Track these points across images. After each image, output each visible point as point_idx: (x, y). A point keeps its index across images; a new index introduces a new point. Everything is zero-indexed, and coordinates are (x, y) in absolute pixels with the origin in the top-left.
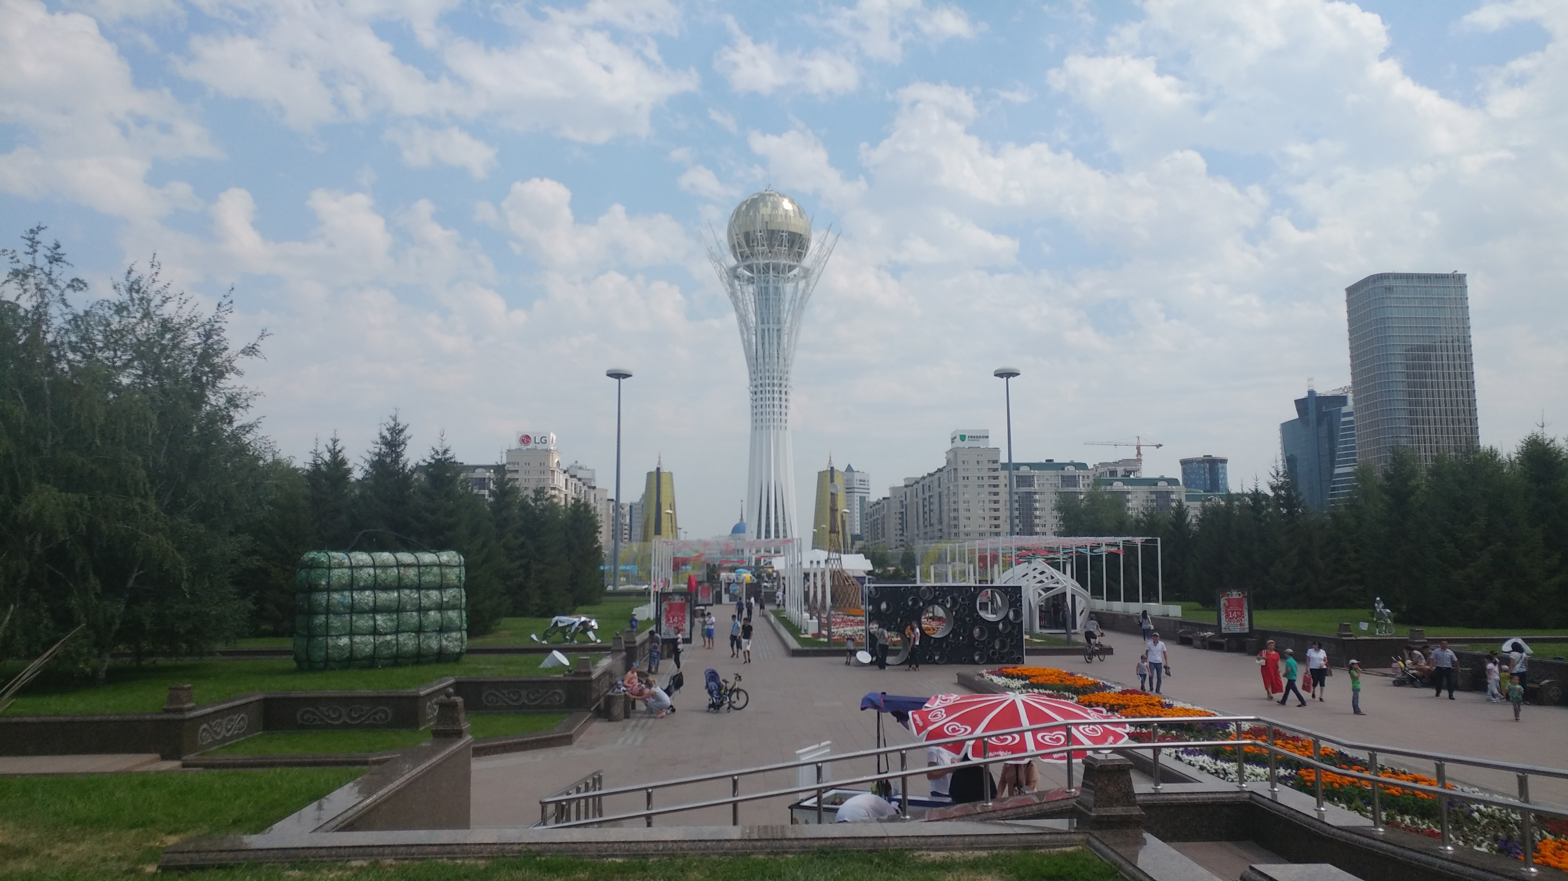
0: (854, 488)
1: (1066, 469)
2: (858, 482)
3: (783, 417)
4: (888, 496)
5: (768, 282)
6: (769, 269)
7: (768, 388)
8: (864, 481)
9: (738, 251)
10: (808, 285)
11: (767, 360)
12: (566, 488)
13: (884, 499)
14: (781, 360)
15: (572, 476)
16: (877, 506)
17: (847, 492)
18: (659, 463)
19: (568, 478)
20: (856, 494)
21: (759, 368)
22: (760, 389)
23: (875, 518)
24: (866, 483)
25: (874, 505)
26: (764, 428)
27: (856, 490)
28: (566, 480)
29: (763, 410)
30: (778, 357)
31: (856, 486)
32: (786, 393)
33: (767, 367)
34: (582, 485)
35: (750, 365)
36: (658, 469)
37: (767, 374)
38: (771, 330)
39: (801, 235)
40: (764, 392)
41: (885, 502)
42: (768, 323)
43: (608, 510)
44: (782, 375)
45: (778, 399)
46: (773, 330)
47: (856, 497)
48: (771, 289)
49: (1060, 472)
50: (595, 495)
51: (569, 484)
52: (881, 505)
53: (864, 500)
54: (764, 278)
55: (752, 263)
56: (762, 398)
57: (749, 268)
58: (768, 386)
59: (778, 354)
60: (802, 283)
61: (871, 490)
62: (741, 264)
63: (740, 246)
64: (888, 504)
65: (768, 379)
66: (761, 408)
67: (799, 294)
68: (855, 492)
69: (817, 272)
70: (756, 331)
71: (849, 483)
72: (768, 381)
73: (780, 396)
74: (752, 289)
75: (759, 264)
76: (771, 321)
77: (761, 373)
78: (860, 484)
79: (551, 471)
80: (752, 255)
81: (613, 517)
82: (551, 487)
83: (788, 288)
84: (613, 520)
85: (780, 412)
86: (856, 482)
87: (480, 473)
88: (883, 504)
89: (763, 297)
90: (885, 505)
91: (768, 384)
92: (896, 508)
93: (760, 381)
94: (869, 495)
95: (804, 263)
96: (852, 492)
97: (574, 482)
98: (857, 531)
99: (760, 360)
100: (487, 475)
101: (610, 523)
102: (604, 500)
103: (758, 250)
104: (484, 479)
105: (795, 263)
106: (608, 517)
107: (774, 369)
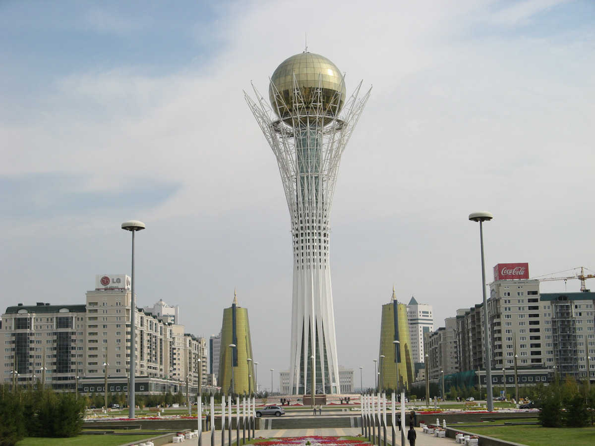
0: (418, 319)
2: (422, 314)
3: (323, 257)
4: (444, 326)
5: (306, 134)
6: (306, 123)
7: (308, 231)
8: (428, 313)
9: (278, 108)
10: (342, 136)
11: (307, 205)
12: (142, 325)
13: (440, 329)
14: (320, 205)
15: (148, 314)
16: (435, 336)
17: (411, 324)
18: (234, 300)
19: (144, 315)
20: (420, 325)
21: (300, 212)
22: (301, 232)
23: (433, 347)
24: (429, 314)
25: (433, 335)
26: (305, 267)
27: (419, 321)
28: (142, 318)
29: (304, 251)
30: (317, 202)
31: (419, 318)
32: (325, 235)
33: (307, 212)
34: (157, 322)
35: (291, 210)
36: (234, 305)
37: (307, 218)
38: (310, 177)
39: (335, 91)
40: (304, 234)
41: (441, 332)
42: (307, 172)
43: (185, 345)
44: (321, 218)
45: (318, 241)
46: (312, 177)
47: (420, 328)
50: (171, 331)
51: (145, 321)
52: (438, 335)
53: (426, 330)
54: (303, 131)
55: (291, 118)
56: (302, 240)
57: (289, 122)
58: (308, 229)
59: (317, 199)
60: (338, 135)
61: (432, 320)
62: (282, 119)
63: (280, 104)
64: (444, 334)
65: (308, 223)
66: (302, 249)
67: (336, 145)
68: (418, 323)
69: (351, 123)
70: (296, 179)
71: (413, 314)
72: (307, 225)
73: (320, 238)
74: (292, 141)
75: (297, 119)
76: (309, 171)
77: (301, 217)
78: (423, 316)
79: (127, 309)
80: (291, 110)
81: (190, 350)
82: (127, 325)
83: (325, 140)
84: (190, 353)
85: (320, 253)
86: (419, 314)
87: (64, 313)
88: (440, 334)
89: (302, 148)
90: (442, 335)
91: (308, 227)
92: (451, 337)
93: (301, 225)
94: (430, 326)
95: (339, 116)
96: (415, 324)
97: (149, 319)
98: (422, 360)
99: (301, 205)
100: (70, 315)
101: (188, 356)
102: (181, 335)
103: (296, 106)
104: (67, 318)
105: (330, 117)
106: (185, 350)
107: (313, 213)
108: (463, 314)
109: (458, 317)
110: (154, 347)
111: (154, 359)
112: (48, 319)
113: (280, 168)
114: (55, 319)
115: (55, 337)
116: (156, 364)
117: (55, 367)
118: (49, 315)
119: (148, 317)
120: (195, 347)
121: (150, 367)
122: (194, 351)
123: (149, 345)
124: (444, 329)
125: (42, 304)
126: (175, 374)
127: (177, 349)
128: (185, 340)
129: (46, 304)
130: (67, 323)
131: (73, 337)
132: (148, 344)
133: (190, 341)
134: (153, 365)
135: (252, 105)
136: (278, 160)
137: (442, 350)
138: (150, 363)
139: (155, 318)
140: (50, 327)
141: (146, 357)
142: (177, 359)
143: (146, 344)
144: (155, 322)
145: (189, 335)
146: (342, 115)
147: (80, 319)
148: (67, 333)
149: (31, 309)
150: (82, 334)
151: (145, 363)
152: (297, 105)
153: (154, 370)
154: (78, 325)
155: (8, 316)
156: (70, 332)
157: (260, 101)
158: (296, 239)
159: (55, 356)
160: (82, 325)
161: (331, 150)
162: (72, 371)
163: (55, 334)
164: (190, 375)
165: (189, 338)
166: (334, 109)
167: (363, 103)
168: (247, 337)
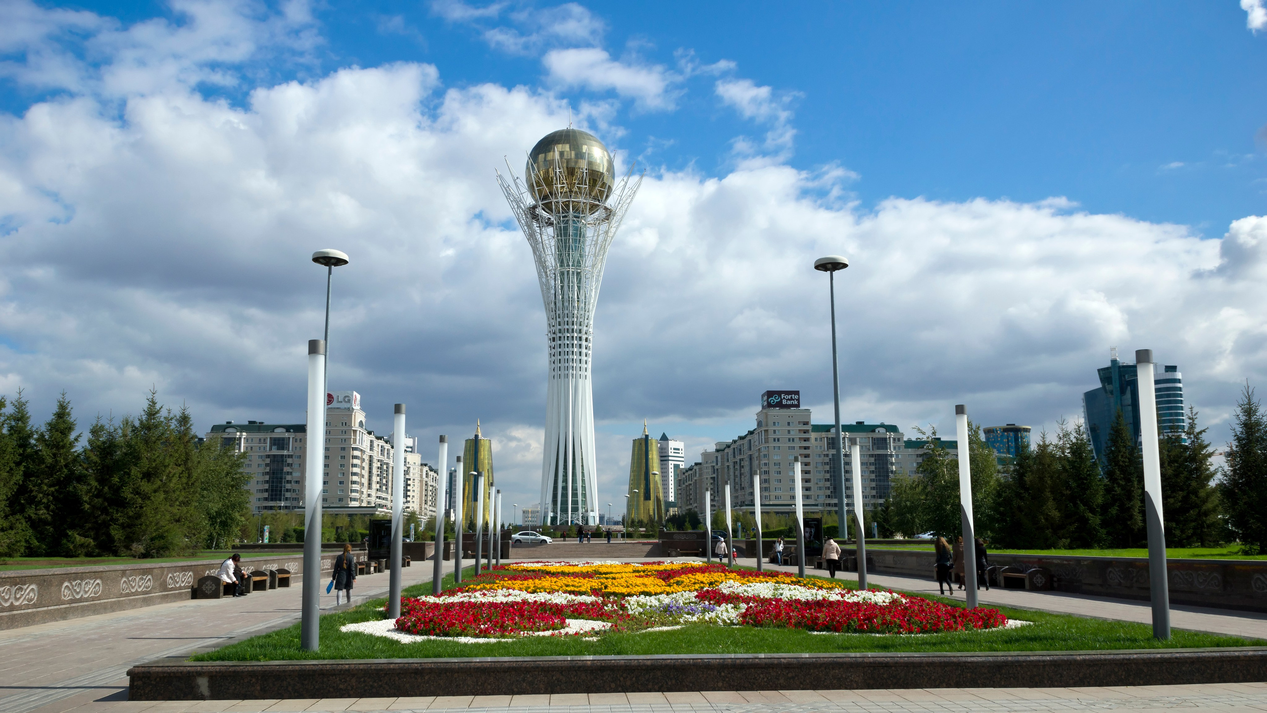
0: (669, 456)
1: (877, 431)
2: (673, 451)
3: (583, 365)
4: (700, 461)
5: (568, 223)
6: (568, 208)
7: (567, 342)
8: (678, 449)
9: (536, 189)
10: (609, 228)
11: (566, 304)
13: (696, 464)
14: (581, 305)
15: (378, 438)
16: (690, 472)
17: (662, 460)
19: (374, 439)
20: (670, 462)
21: (558, 312)
22: (559, 335)
23: (687, 484)
24: (680, 451)
25: (687, 471)
26: (562, 376)
27: (670, 458)
28: (372, 442)
29: (562, 357)
30: (578, 301)
31: (670, 454)
33: (566, 312)
35: (549, 310)
36: (476, 437)
37: (566, 319)
38: (571, 272)
39: (602, 173)
40: (562, 338)
41: (696, 468)
42: (568, 265)
44: (582, 320)
45: (578, 347)
46: (573, 273)
47: (671, 465)
48: (571, 231)
49: (871, 435)
50: (405, 458)
52: (694, 470)
53: (676, 467)
54: (564, 219)
55: (551, 202)
56: (560, 345)
57: (548, 207)
58: (568, 332)
59: (578, 298)
60: (604, 227)
61: (683, 457)
62: (540, 203)
63: (538, 184)
64: (700, 469)
65: (567, 325)
66: (560, 355)
67: (601, 238)
68: (669, 460)
69: (619, 213)
70: (555, 274)
71: (663, 451)
72: (566, 327)
73: (580, 342)
74: (550, 230)
75: (558, 202)
76: (571, 264)
77: (559, 318)
78: (674, 453)
79: (353, 430)
80: (551, 194)
81: (426, 482)
82: (353, 448)
83: (589, 233)
84: (426, 485)
85: (580, 360)
86: (670, 451)
87: (280, 433)
88: (696, 470)
89: (563, 238)
90: (697, 470)
91: (568, 329)
92: (708, 473)
93: (559, 327)
94: (680, 463)
95: (607, 203)
96: (666, 460)
97: (380, 444)
98: (672, 499)
99: (559, 304)
100: (287, 435)
101: (424, 488)
102: (416, 464)
103: (557, 188)
104: (283, 439)
105: (597, 203)
106: (421, 481)
107: (573, 314)
108: (723, 447)
109: (717, 451)
110: (385, 475)
111: (384, 488)
112: (260, 440)
113: (536, 261)
114: (269, 439)
115: (268, 461)
116: (386, 494)
117: (266, 495)
118: (261, 435)
119: (380, 441)
120: (433, 479)
121: (379, 498)
122: (432, 483)
123: (379, 473)
124: (700, 464)
125: (254, 422)
126: (408, 507)
127: (412, 480)
128: (421, 471)
129: (260, 423)
130: (283, 444)
131: (289, 461)
132: (378, 471)
133: (427, 471)
134: (384, 495)
135: (506, 186)
136: (534, 253)
137: (698, 486)
138: (379, 493)
139: (387, 443)
140: (262, 449)
141: (375, 486)
142: (411, 491)
143: (375, 471)
144: (386, 448)
145: (426, 465)
146: (611, 202)
147: (298, 440)
148: (282, 456)
149: (242, 428)
150: (300, 458)
151: (373, 493)
152: (559, 186)
153: (384, 501)
154: (296, 447)
155: (215, 435)
156: (286, 455)
157: (515, 180)
158: (553, 344)
159: (267, 482)
160: (300, 447)
161: (596, 244)
162: (287, 499)
163: (268, 456)
164: (426, 509)
165: (426, 469)
166: (601, 192)
167: (635, 189)
168: (490, 471)
